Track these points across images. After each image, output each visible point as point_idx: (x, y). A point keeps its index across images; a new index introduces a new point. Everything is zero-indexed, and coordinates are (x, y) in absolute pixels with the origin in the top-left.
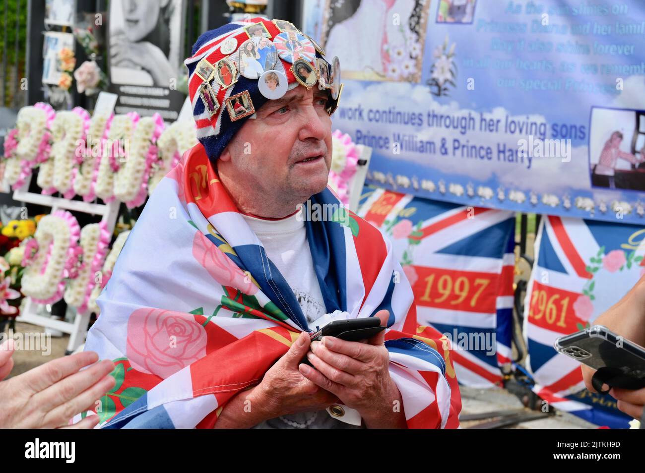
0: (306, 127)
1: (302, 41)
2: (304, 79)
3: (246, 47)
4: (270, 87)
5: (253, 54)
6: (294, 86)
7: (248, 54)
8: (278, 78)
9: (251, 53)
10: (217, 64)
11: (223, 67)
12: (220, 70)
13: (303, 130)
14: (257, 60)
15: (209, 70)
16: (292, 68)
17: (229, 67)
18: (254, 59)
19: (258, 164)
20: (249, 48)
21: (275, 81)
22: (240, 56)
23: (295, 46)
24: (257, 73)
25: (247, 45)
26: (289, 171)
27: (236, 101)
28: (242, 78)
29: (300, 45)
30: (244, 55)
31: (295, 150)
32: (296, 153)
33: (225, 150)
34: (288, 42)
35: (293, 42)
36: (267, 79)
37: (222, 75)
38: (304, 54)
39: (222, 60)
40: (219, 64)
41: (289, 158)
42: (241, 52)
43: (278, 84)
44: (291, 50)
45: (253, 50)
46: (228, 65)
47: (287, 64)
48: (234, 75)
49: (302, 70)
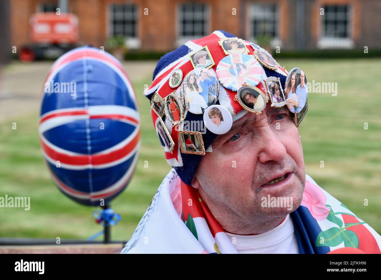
0: (263, 151)
1: (246, 62)
2: (251, 106)
3: (189, 80)
4: (215, 122)
5: (196, 88)
6: (241, 115)
7: (191, 88)
8: (221, 113)
9: (194, 87)
10: (166, 98)
11: (171, 102)
12: (169, 105)
13: (261, 154)
14: (200, 93)
15: (161, 106)
16: (237, 97)
17: (177, 103)
18: (198, 93)
19: (224, 193)
20: (192, 82)
21: (219, 116)
22: (184, 91)
23: (239, 70)
24: (202, 108)
25: (189, 78)
26: (256, 196)
27: (188, 137)
28: (189, 113)
29: (244, 67)
30: (187, 89)
31: (257, 174)
32: (259, 177)
33: (193, 180)
34: (232, 67)
35: (238, 65)
36: (210, 114)
37: (171, 111)
38: (249, 78)
39: (170, 95)
40: (168, 99)
41: (253, 182)
42: (185, 86)
43: (222, 119)
44: (236, 76)
45: (195, 84)
46: (175, 101)
47: (231, 92)
48: (182, 111)
49: (248, 97)
